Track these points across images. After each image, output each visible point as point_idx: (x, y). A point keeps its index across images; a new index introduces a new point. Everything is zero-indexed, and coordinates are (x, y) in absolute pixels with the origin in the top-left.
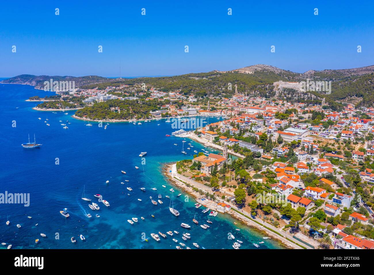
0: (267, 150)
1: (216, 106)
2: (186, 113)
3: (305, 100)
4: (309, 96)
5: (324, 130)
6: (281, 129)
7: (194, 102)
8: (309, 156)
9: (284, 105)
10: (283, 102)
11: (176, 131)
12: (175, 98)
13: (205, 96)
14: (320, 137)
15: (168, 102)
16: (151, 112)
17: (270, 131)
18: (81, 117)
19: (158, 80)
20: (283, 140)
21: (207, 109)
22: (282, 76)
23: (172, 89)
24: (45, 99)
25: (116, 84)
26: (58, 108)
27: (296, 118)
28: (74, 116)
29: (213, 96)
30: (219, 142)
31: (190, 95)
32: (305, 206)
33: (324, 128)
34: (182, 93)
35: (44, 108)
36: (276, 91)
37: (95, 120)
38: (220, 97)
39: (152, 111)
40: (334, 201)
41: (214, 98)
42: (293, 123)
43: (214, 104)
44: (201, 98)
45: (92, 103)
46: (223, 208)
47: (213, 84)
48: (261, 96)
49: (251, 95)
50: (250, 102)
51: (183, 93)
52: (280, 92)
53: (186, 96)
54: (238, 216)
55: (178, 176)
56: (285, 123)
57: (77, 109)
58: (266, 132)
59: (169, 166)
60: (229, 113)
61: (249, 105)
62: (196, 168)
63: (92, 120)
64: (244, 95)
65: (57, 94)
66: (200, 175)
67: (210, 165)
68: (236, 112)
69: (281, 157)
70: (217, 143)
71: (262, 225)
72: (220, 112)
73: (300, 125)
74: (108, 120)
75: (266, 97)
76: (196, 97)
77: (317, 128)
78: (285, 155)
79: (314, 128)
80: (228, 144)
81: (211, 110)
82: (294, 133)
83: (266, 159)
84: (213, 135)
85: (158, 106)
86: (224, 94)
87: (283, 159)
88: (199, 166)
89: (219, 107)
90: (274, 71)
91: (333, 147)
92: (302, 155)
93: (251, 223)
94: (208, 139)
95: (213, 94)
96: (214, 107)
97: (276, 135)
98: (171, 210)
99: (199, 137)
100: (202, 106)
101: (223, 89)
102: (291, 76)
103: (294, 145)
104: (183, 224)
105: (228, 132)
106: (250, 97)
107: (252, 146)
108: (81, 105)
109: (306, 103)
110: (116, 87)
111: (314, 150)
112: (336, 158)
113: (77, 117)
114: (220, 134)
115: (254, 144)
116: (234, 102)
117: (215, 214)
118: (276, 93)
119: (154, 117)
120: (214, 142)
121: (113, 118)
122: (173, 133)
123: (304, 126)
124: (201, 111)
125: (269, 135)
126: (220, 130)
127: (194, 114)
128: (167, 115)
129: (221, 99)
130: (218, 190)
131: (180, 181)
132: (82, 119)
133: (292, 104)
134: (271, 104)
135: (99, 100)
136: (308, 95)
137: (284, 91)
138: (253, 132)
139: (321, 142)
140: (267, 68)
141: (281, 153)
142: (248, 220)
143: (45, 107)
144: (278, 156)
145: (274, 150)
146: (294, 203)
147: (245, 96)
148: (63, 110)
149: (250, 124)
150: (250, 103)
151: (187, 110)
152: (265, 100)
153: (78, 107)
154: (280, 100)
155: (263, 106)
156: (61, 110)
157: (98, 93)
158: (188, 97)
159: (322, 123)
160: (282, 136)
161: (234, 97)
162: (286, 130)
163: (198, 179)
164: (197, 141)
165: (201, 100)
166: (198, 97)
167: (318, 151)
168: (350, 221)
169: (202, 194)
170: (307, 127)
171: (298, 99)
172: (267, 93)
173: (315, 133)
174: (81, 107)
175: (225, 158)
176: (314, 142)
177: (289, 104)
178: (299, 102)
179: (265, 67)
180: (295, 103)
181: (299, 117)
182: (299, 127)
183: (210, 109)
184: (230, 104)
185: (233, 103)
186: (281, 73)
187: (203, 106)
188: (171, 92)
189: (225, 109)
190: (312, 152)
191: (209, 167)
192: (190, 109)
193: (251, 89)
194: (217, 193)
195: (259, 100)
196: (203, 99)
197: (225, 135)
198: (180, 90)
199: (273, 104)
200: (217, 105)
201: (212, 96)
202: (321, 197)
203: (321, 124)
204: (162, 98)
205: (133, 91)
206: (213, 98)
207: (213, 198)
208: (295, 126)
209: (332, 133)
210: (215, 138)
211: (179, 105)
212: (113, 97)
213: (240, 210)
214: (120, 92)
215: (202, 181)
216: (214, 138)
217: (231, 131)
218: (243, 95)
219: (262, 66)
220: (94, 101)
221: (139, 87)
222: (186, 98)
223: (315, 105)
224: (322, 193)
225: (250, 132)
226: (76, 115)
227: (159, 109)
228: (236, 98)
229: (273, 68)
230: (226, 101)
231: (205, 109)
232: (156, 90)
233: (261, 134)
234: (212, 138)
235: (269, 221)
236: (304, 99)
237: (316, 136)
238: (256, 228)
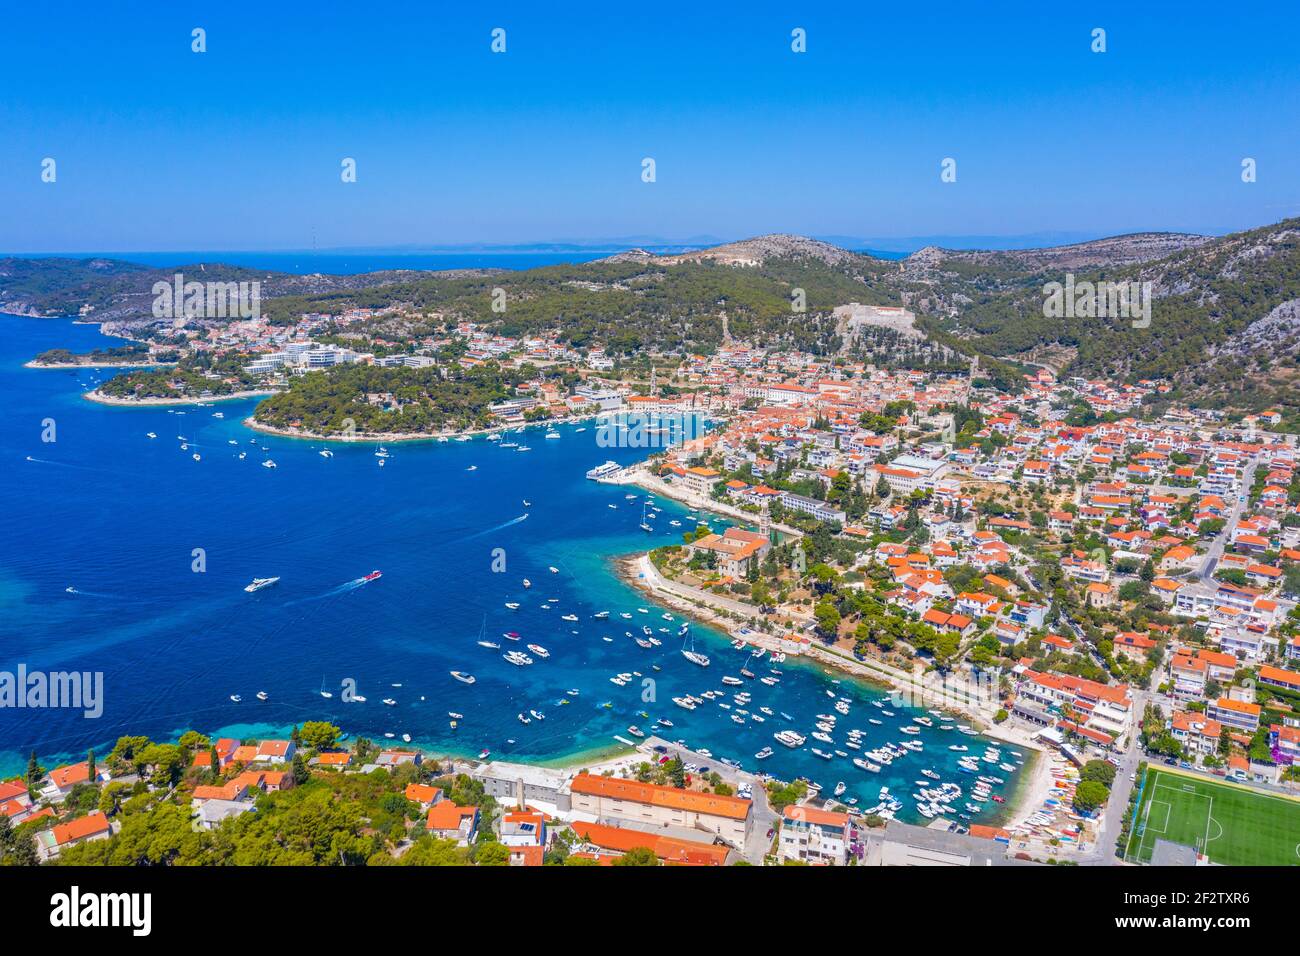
0: (854, 514)
1: (673, 381)
2: (592, 405)
3: (927, 361)
4: (936, 350)
5: (984, 460)
6: (881, 459)
7: (606, 369)
8: (955, 525)
9: (868, 378)
10: (865, 368)
11: (597, 468)
12: (548, 359)
13: (637, 348)
14: (978, 478)
15: (532, 373)
17: (857, 465)
18: (278, 426)
20: (889, 487)
26: (177, 396)
29: (660, 351)
30: (728, 496)
31: (592, 347)
32: (960, 630)
33: (984, 456)
34: (565, 342)
35: (130, 397)
37: (330, 437)
38: (679, 351)
40: (1013, 618)
41: (664, 357)
42: (909, 442)
43: (667, 376)
44: (625, 358)
47: (655, 311)
48: (801, 350)
49: (770, 344)
50: (770, 368)
51: (569, 341)
52: (856, 339)
53: (578, 352)
56: (890, 443)
57: (236, 395)
58: (843, 467)
60: (716, 403)
62: (704, 564)
63: (320, 436)
64: (750, 345)
67: (742, 558)
68: (738, 401)
69: (890, 530)
72: (689, 402)
73: (927, 448)
75: (816, 353)
76: (609, 354)
77: (967, 456)
78: (899, 525)
80: (753, 500)
81: (662, 396)
82: (914, 470)
83: (855, 535)
84: (708, 477)
85: (506, 387)
86: (691, 343)
88: (711, 560)
89: (682, 386)
90: (824, 258)
91: (1006, 502)
92: (940, 524)
94: (696, 489)
95: (659, 343)
96: (668, 386)
97: (872, 477)
98: (690, 655)
99: (667, 482)
100: (633, 383)
101: (687, 326)
103: (917, 501)
105: (747, 467)
106: (772, 352)
107: (818, 506)
108: (246, 383)
109: (928, 372)
110: (333, 315)
111: (965, 511)
115: (821, 499)
116: (725, 367)
117: (782, 658)
118: (844, 341)
119: (503, 421)
123: (937, 449)
124: (633, 399)
125: (853, 477)
126: (722, 465)
127: (614, 409)
129: (684, 357)
130: (771, 611)
131: (677, 596)
132: (286, 433)
133: (891, 375)
134: (831, 374)
135: (297, 365)
138: (810, 467)
139: (979, 490)
140: (802, 247)
143: (132, 392)
145: (872, 514)
146: (938, 626)
147: (754, 348)
148: (195, 401)
150: (770, 372)
151: (594, 397)
152: (814, 361)
153: (237, 390)
154: (855, 361)
155: (809, 382)
156: (185, 400)
158: (585, 355)
160: (888, 478)
161: (723, 353)
162: (895, 461)
165: (624, 362)
166: (616, 354)
167: (974, 514)
168: (1044, 651)
170: (944, 452)
171: (908, 360)
172: (818, 339)
173: (963, 468)
174: (246, 390)
175: (766, 538)
176: (963, 491)
177: (882, 373)
178: (909, 369)
179: (794, 246)
180: (899, 372)
181: (922, 425)
182: (923, 452)
183: (659, 390)
185: (720, 372)
187: (637, 383)
188: (529, 336)
189: (702, 390)
190: (959, 517)
191: (741, 561)
192: (603, 393)
193: (771, 328)
194: (771, 618)
195: (795, 362)
196: (632, 359)
197: (739, 476)
198: (559, 332)
199: (838, 375)
200: (676, 380)
201: (655, 348)
202: (989, 612)
203: (976, 445)
204: (505, 357)
205: (401, 333)
206: (661, 355)
207: (766, 627)
208: (915, 449)
209: (1003, 467)
210: (716, 486)
211: (568, 381)
213: (832, 648)
216: (711, 487)
217: (754, 466)
218: (748, 345)
219: (786, 242)
220: (280, 367)
221: (419, 321)
223: (954, 376)
224: (990, 603)
225: (803, 467)
226: (260, 421)
227: (512, 395)
228: (727, 355)
229: (819, 245)
230: (701, 365)
231: (644, 393)
232: (478, 330)
233: (836, 475)
234: (707, 485)
235: (893, 663)
236: (921, 358)
237: (968, 477)
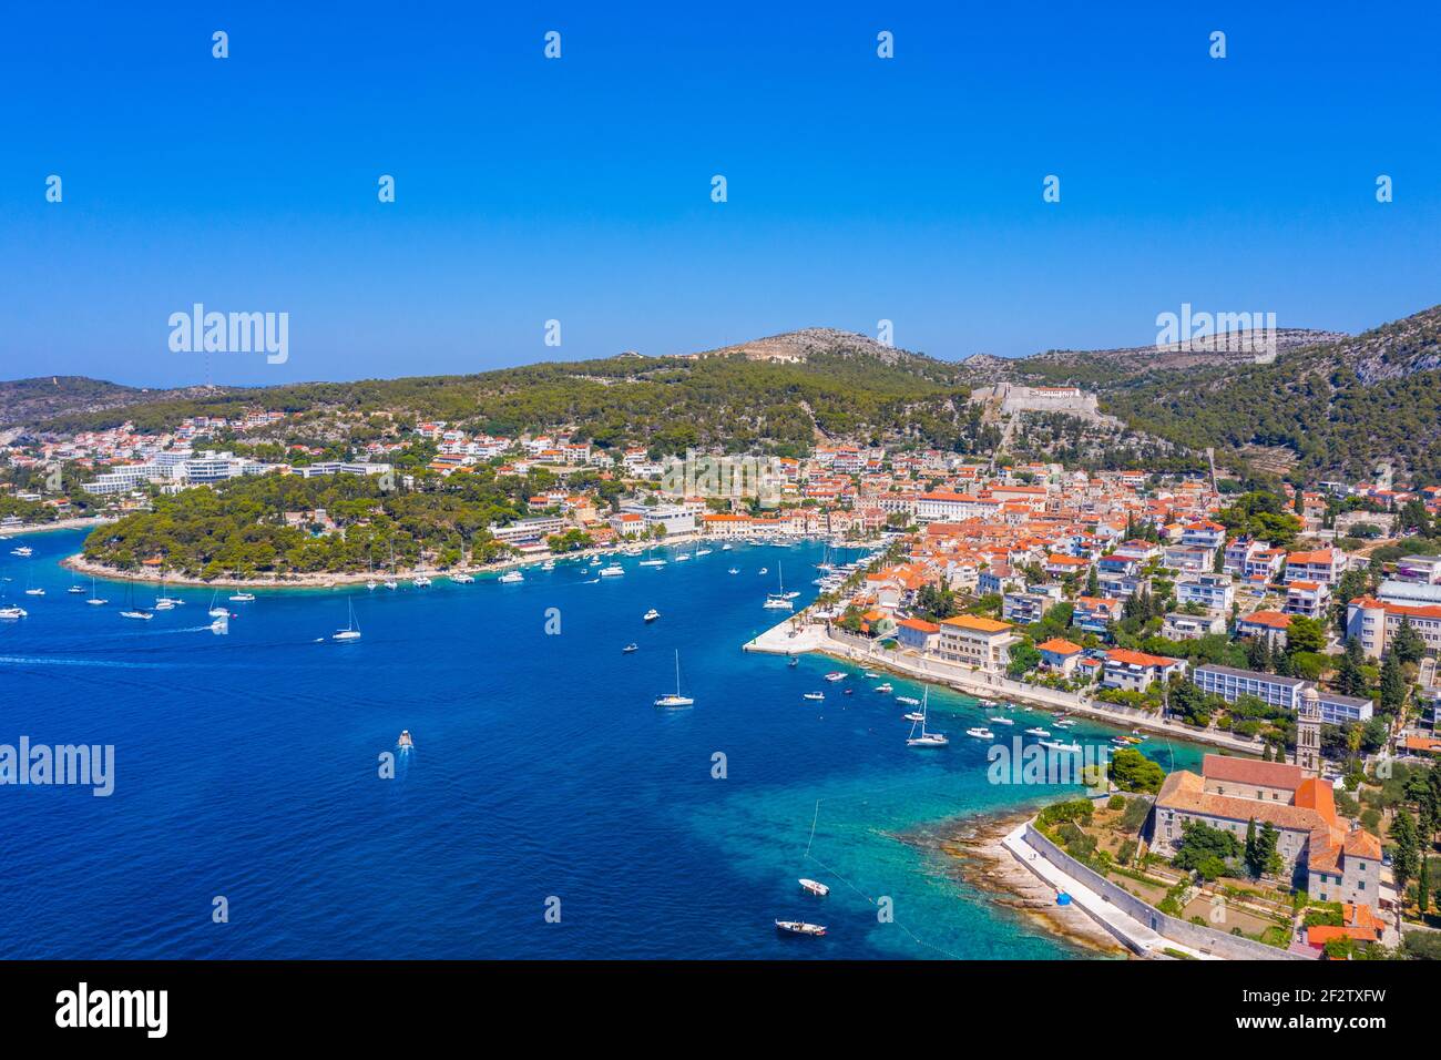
2: (652, 527)
12: (567, 465)
15: (547, 481)
16: (493, 529)
18: (123, 565)
21: (731, 508)
23: (540, 423)
28: (78, 561)
31: (626, 448)
34: (585, 441)
39: (498, 526)
45: (134, 494)
51: (589, 440)
53: (609, 455)
57: (63, 524)
63: (197, 580)
72: (799, 521)
74: (294, 578)
76: (653, 457)
81: (752, 514)
95: (724, 443)
108: (85, 506)
113: (97, 567)
119: (517, 552)
124: (711, 519)
127: (684, 533)
128: (574, 541)
132: (135, 576)
135: (171, 480)
140: (850, 343)
151: (652, 514)
158: (618, 459)
166: (665, 457)
179: (836, 340)
183: (744, 505)
184: (816, 485)
192: (664, 509)
198: (572, 429)
204: (497, 462)
205: (331, 437)
211: (603, 492)
219: (826, 337)
220: (141, 484)
222: (611, 461)
226: (91, 558)
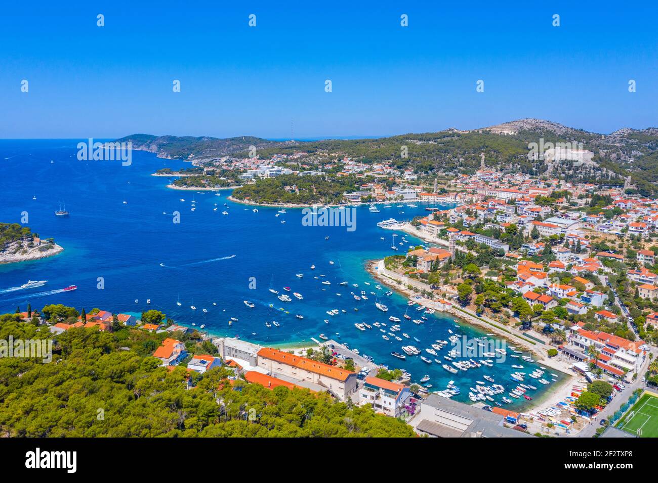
0: (514, 247)
1: (448, 187)
2: (399, 196)
3: (597, 179)
4: (604, 173)
5: (605, 221)
6: (538, 219)
7: (412, 180)
8: (573, 254)
9: (560, 187)
10: (559, 182)
11: (383, 221)
12: (382, 174)
13: (431, 170)
14: (597, 230)
15: (371, 179)
16: (345, 194)
17: (523, 221)
18: (240, 199)
19: (354, 144)
20: (539, 234)
21: (433, 191)
22: (568, 139)
23: (378, 159)
24: (181, 173)
25: (287, 150)
26: (204, 187)
27: (566, 204)
28: (230, 197)
29: (444, 172)
30: (447, 236)
31: (407, 169)
32: (545, 304)
33: (605, 219)
34: (394, 166)
35: (184, 186)
36: (549, 164)
37: (262, 204)
38: (455, 172)
39: (347, 193)
40: (583, 300)
41: (446, 175)
42: (560, 211)
43: (445, 184)
44: (424, 175)
45: (253, 179)
46: (442, 305)
47: (445, 152)
48: (523, 173)
49: (506, 169)
50: (503, 181)
51: (395, 166)
52: (556, 166)
53: (400, 171)
54: (460, 314)
55: (387, 273)
56: (547, 211)
57: (231, 188)
58: (516, 223)
59: (375, 262)
60: (468, 197)
61: (502, 187)
62: (411, 264)
63: (258, 204)
64: (495, 170)
65: (194, 165)
66: (416, 272)
67: (429, 260)
68: (480, 197)
69: (533, 256)
70: (443, 237)
71: (488, 323)
72: (453, 197)
73: (570, 214)
74: (282, 204)
75: (531, 173)
76: (416, 173)
77: (594, 219)
78: (540, 253)
79: (590, 218)
80: (459, 238)
81: (439, 194)
82: (556, 224)
83: (511, 258)
84: (438, 226)
85: (356, 185)
86: (462, 168)
87: (535, 258)
88: (414, 261)
89: (452, 189)
90: (555, 131)
91: (613, 245)
92: (563, 253)
93: (475, 321)
94: (431, 232)
95: (444, 168)
96: (444, 189)
97: (530, 227)
98: (378, 305)
99: (418, 229)
100: (425, 187)
101: (461, 160)
102: (584, 138)
103: (554, 241)
104: (391, 317)
105: (461, 222)
106: (506, 174)
107: (493, 241)
108: (237, 182)
109: (597, 185)
110: (288, 155)
111: (582, 247)
112: (612, 259)
113: (234, 199)
114: (449, 225)
115: (497, 238)
116: (479, 181)
117: (432, 312)
118: (549, 168)
119: (349, 201)
120: (439, 236)
121: (288, 202)
122: (378, 223)
123: (576, 215)
124: (423, 195)
125: (520, 228)
126: (449, 221)
127: (412, 199)
128: (370, 199)
129: (457, 175)
130: (438, 288)
131: (390, 278)
132: (243, 202)
133: (574, 186)
134: (538, 185)
135: (264, 176)
136: (602, 171)
137: (563, 164)
138: (497, 223)
139: (597, 237)
140: (542, 125)
141: (534, 250)
142: (472, 318)
143: (185, 184)
144: (530, 255)
145: (524, 246)
146: (532, 301)
147: (497, 171)
148: (212, 189)
149: (495, 211)
150: (504, 184)
151: (401, 192)
152: (530, 178)
153: (233, 185)
154: (554, 178)
155: (524, 188)
156: (208, 189)
157: (259, 164)
158: (403, 173)
159: (604, 211)
160: (539, 228)
161: (479, 174)
162: (547, 220)
163: (413, 276)
164: (415, 235)
165: (423, 177)
166: (420, 172)
167: (589, 249)
168: (596, 319)
169: (417, 292)
170: (580, 217)
171: (585, 178)
172: (534, 167)
173: (589, 225)
174: (237, 185)
175: (452, 253)
176: (585, 237)
177: (568, 185)
178: (586, 183)
179: (537, 124)
180: (579, 184)
181: (571, 203)
182: (567, 216)
183: (439, 191)
184: (471, 185)
185: (475, 183)
186: (566, 133)
187: (427, 187)
188: (376, 163)
189: (462, 191)
190: (578, 250)
191: (428, 262)
192: (406, 190)
193: (508, 161)
194: (435, 291)
195: (519, 178)
196: (428, 175)
197: (456, 226)
198: (391, 161)
199: (542, 185)
200: (450, 186)
201: (442, 170)
202: (568, 296)
203: (602, 213)
204: (361, 173)
205: (316, 162)
206: (444, 174)
207: (430, 296)
208: (563, 215)
209: (617, 226)
210: (441, 230)
211: (389, 184)
212: (285, 171)
213: (464, 309)
214: (296, 164)
215: (417, 278)
216: (439, 231)
217: (465, 221)
218: (494, 170)
219: (533, 122)
220: (255, 176)
222: (400, 173)
223: (613, 187)
224: (570, 291)
225: (493, 222)
226: (233, 197)
227: (358, 189)
228: (481, 175)
229: (552, 124)
230: (465, 179)
231: (429, 192)
232: (352, 160)
233: (508, 226)
234: (437, 230)
235: (497, 319)
236: (594, 177)
237: (590, 230)
238: (480, 326)
